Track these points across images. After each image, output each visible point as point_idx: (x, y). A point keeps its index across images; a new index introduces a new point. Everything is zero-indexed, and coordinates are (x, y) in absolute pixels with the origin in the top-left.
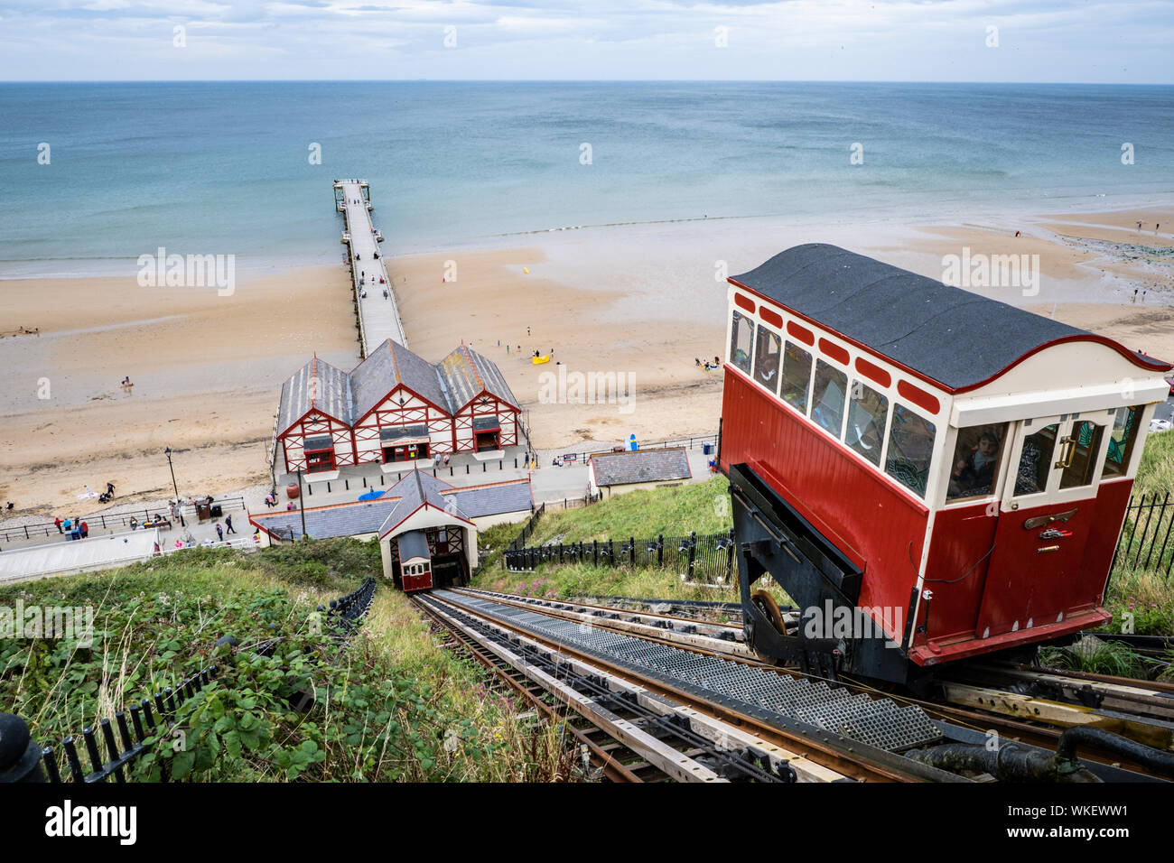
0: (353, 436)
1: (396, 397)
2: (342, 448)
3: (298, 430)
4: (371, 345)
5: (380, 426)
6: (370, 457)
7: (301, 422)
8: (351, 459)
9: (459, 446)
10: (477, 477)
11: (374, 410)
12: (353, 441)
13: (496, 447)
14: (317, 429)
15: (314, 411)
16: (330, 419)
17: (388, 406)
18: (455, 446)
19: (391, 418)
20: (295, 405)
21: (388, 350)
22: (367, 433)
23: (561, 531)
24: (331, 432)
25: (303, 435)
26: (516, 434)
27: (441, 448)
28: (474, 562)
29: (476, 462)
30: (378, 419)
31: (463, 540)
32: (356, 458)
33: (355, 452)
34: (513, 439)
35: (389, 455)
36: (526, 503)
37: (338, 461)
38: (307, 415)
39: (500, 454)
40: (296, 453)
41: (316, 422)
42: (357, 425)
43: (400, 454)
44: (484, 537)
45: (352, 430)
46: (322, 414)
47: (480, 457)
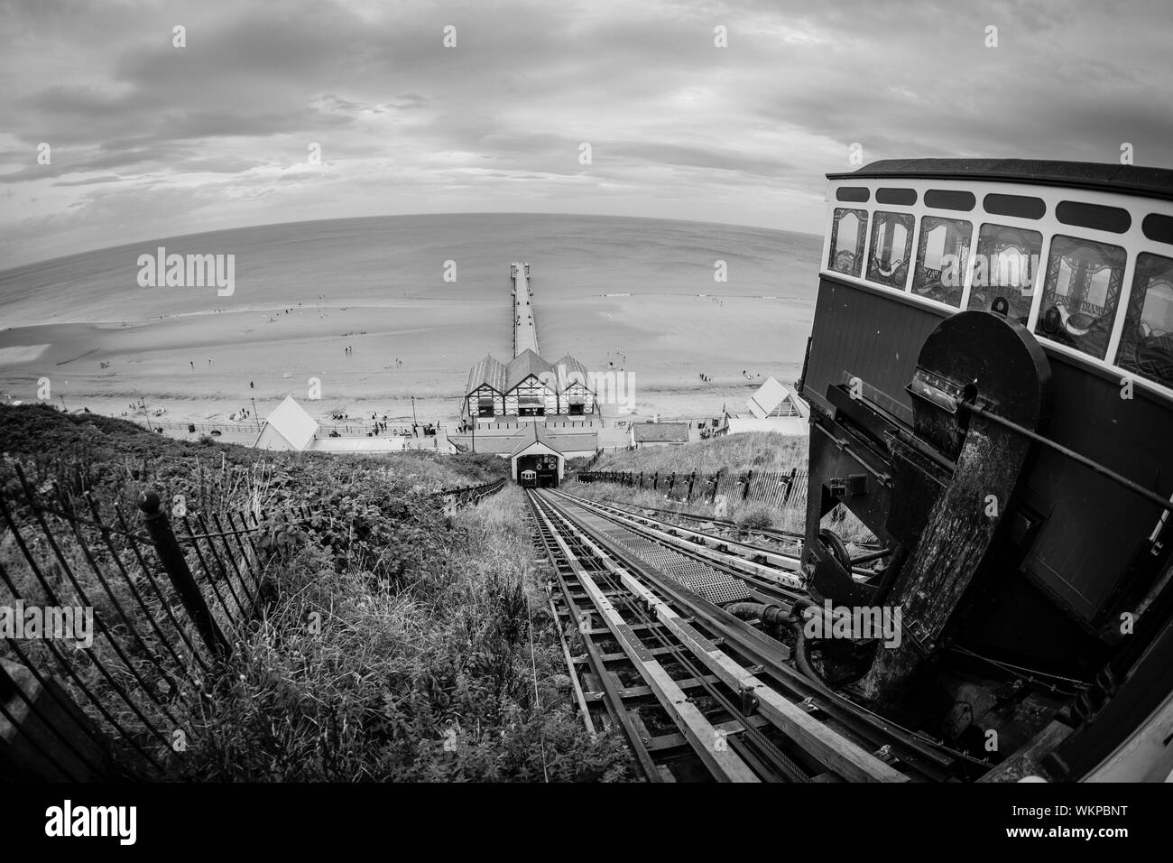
0: (504, 399)
1: (529, 381)
2: (498, 406)
3: (476, 394)
4: (520, 351)
5: (518, 396)
6: (512, 412)
7: (478, 390)
8: (502, 412)
9: (560, 411)
10: (568, 430)
11: (516, 387)
12: (504, 403)
13: (581, 414)
14: (486, 394)
15: (485, 384)
16: (493, 389)
17: (524, 385)
18: (558, 411)
19: (525, 392)
20: (476, 380)
21: (527, 355)
22: (512, 399)
23: (610, 464)
24: (493, 396)
25: (478, 397)
26: (593, 408)
27: (550, 411)
28: (561, 476)
29: (569, 421)
30: (518, 392)
31: (556, 464)
32: (505, 412)
33: (504, 409)
34: (591, 410)
35: (522, 412)
36: (594, 447)
37: (495, 412)
38: (481, 386)
39: (582, 418)
40: (474, 406)
41: (485, 390)
42: (506, 395)
43: (528, 412)
44: (568, 464)
45: (504, 396)
46: (489, 386)
47: (572, 418)
